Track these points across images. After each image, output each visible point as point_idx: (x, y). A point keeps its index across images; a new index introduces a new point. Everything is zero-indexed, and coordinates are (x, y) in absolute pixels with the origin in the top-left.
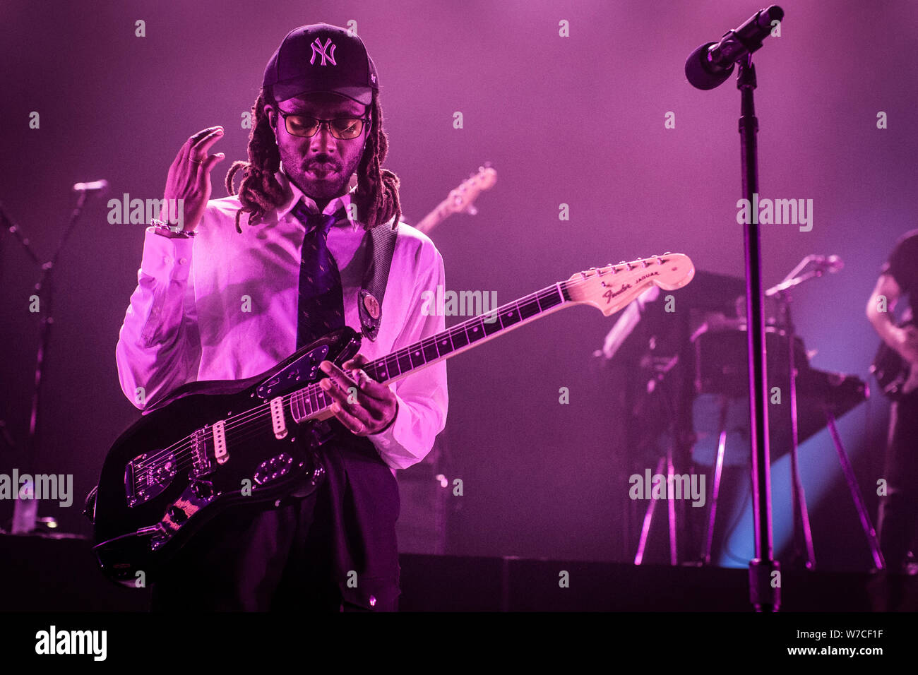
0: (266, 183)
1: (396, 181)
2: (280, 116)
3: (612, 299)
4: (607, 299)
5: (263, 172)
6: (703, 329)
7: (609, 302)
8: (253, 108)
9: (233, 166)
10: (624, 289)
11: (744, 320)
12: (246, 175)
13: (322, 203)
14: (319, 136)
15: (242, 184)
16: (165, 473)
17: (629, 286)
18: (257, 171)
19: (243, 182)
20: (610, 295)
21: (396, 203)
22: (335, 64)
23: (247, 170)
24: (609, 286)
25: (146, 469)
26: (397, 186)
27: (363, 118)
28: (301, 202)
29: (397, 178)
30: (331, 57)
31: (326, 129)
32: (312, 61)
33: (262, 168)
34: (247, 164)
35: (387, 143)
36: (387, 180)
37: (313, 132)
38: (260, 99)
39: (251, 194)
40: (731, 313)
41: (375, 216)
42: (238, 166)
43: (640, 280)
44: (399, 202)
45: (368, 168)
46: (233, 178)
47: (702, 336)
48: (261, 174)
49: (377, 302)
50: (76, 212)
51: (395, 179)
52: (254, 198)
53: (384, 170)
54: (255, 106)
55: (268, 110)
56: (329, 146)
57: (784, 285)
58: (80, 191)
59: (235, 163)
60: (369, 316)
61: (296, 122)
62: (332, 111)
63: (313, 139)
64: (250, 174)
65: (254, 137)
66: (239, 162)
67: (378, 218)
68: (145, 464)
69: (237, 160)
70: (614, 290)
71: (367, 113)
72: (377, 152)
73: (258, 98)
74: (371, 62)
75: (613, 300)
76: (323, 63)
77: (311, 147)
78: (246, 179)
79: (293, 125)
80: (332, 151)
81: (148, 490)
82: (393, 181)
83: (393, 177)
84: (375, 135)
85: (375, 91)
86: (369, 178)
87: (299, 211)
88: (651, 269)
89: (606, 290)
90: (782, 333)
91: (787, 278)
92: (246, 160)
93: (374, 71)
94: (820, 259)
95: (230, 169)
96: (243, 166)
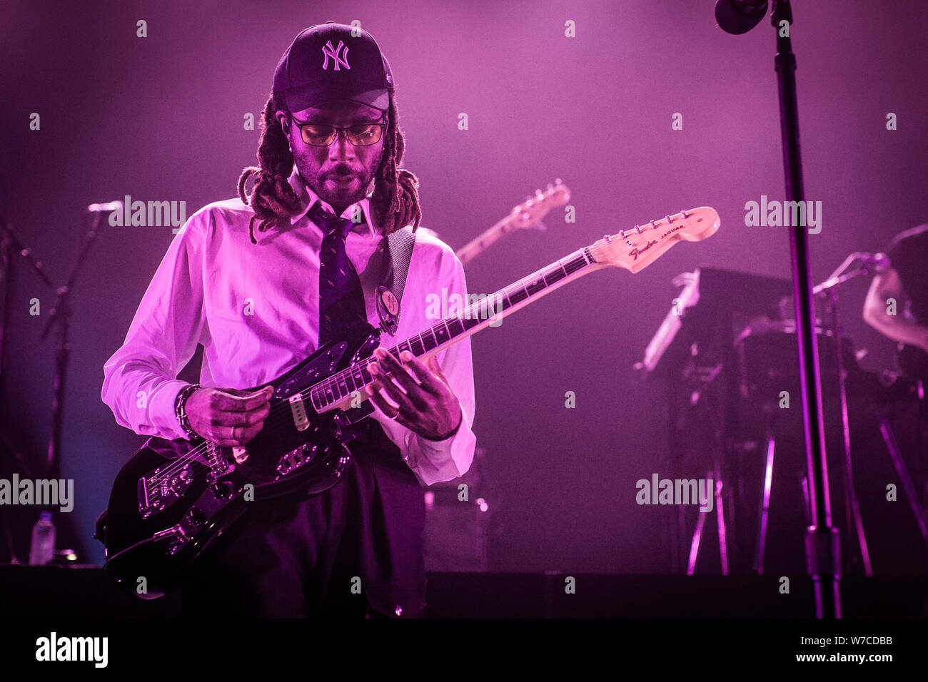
0: (279, 188)
1: (415, 182)
2: (293, 124)
3: (638, 256)
4: (634, 256)
5: (276, 177)
6: (747, 332)
7: (636, 258)
8: (263, 113)
9: (244, 172)
10: (649, 245)
11: (793, 323)
12: (257, 181)
13: (340, 208)
14: (337, 146)
15: (254, 191)
16: (180, 482)
17: (654, 242)
18: (269, 176)
19: (255, 187)
20: (635, 254)
21: (415, 205)
22: (349, 68)
23: (259, 176)
24: (634, 245)
25: (159, 481)
26: (416, 186)
27: (381, 122)
28: (317, 205)
29: (416, 178)
30: (344, 61)
31: (344, 137)
32: (324, 67)
33: (274, 173)
34: (258, 169)
35: (404, 142)
36: (405, 182)
37: (330, 140)
38: (269, 103)
39: (264, 201)
40: (775, 315)
41: (393, 221)
42: (249, 172)
43: (665, 235)
44: (418, 203)
45: (384, 170)
46: (245, 185)
47: (746, 339)
48: (273, 180)
49: (395, 299)
50: (91, 234)
51: (413, 179)
52: (268, 204)
53: (402, 170)
54: (264, 111)
55: (281, 116)
56: (348, 155)
57: (830, 283)
58: (94, 212)
59: (246, 170)
60: (387, 311)
61: (311, 130)
62: (349, 117)
63: (331, 148)
64: (262, 180)
65: (264, 141)
66: (250, 168)
67: (396, 223)
68: (158, 476)
69: (248, 166)
70: (640, 248)
71: (383, 116)
72: (394, 155)
73: (268, 102)
74: (385, 61)
75: (640, 257)
76: (337, 67)
77: (330, 156)
78: (257, 185)
79: (309, 134)
80: (351, 159)
81: (163, 500)
82: (412, 181)
83: (411, 176)
84: (393, 138)
85: (391, 91)
86: (385, 181)
87: (315, 215)
88: (676, 224)
89: (630, 248)
90: (829, 333)
91: (833, 275)
92: (256, 165)
93: (389, 70)
94: (865, 257)
95: (241, 176)
96: (254, 171)
